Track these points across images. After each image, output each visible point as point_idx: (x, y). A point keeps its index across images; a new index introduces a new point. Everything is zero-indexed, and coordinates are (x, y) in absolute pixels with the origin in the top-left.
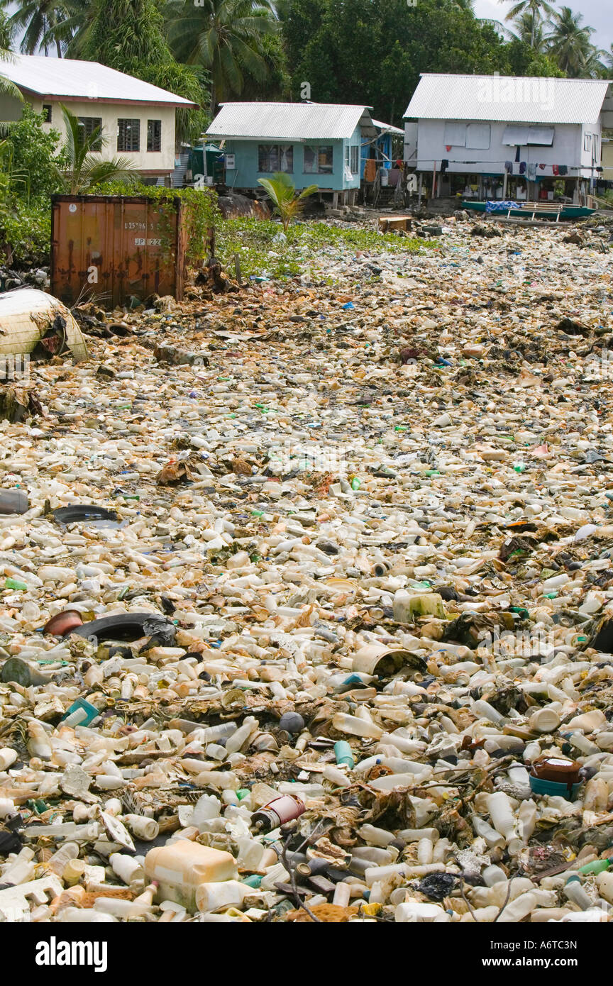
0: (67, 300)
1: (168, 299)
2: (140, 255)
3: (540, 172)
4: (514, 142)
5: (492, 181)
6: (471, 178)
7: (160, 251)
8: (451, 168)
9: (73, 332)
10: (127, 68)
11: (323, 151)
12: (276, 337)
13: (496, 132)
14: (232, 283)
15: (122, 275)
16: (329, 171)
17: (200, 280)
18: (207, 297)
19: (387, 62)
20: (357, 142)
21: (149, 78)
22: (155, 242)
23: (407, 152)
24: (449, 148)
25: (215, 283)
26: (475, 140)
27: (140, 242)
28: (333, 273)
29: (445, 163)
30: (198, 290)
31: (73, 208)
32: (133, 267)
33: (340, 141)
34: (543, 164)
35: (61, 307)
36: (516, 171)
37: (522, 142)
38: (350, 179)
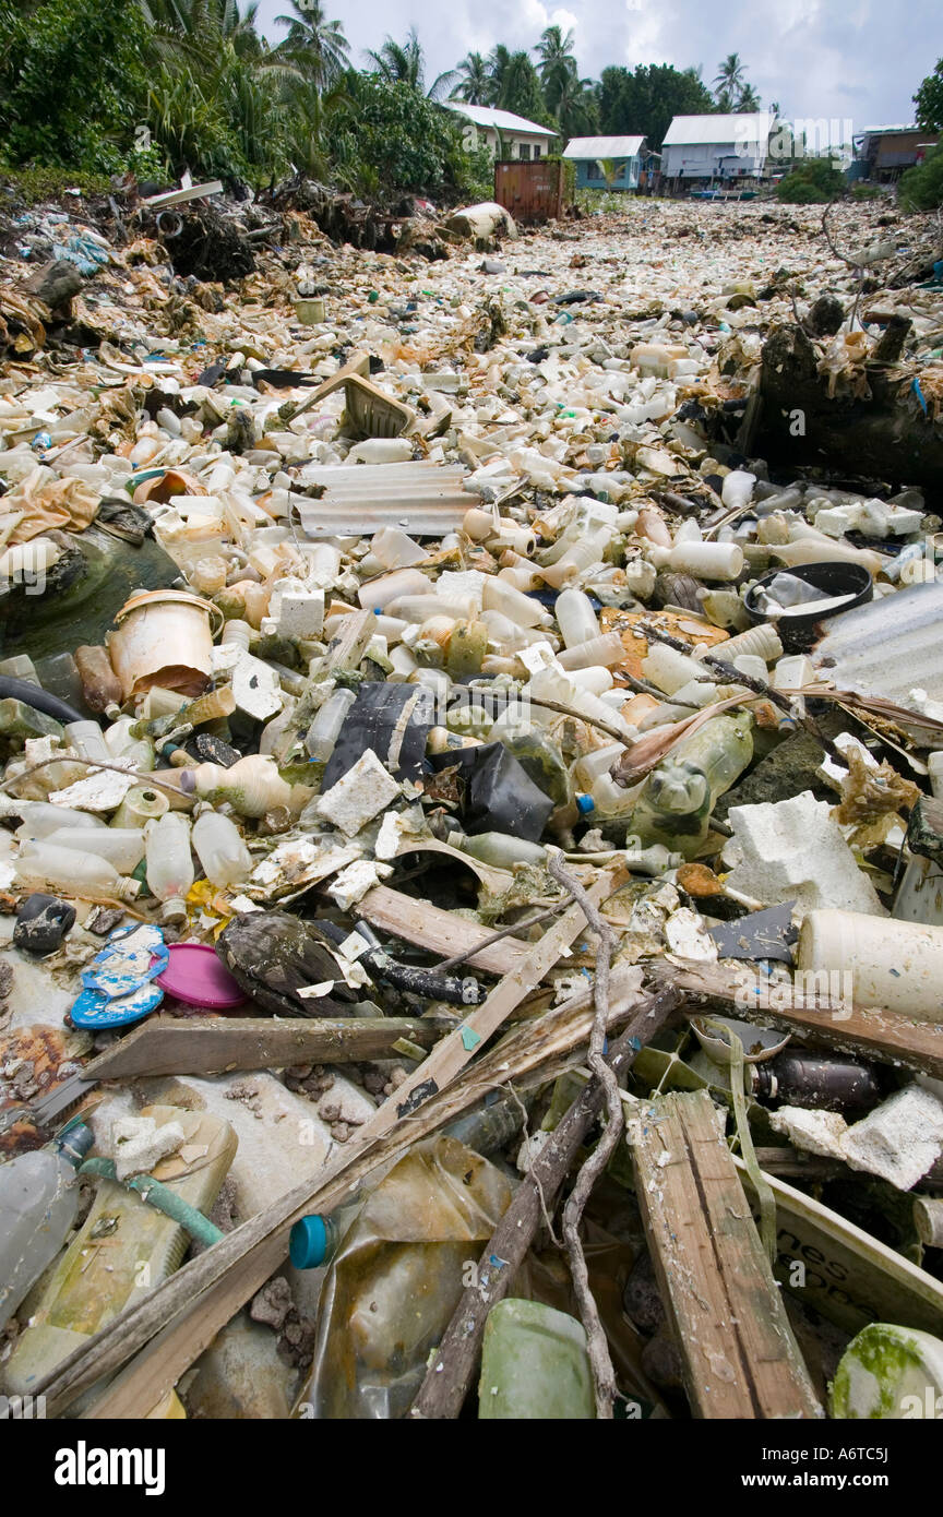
0: (510, 209)
1: (554, 220)
2: (540, 195)
3: (732, 174)
4: (718, 156)
5: (705, 181)
6: (693, 180)
7: (550, 192)
8: (685, 174)
9: (511, 225)
10: (524, 116)
11: (619, 164)
12: (611, 233)
13: (711, 150)
14: (585, 214)
15: (531, 208)
16: (623, 177)
17: (568, 214)
18: (571, 220)
19: (655, 112)
20: (637, 160)
21: (535, 121)
22: (547, 188)
23: (663, 165)
24: (684, 162)
25: (576, 214)
26: (698, 156)
27: (539, 188)
28: (634, 210)
29: (682, 171)
30: (568, 218)
31: (506, 169)
32: (536, 203)
33: (629, 158)
34: (733, 169)
35: (505, 212)
36: (719, 174)
37: (724, 156)
38: (633, 182)
